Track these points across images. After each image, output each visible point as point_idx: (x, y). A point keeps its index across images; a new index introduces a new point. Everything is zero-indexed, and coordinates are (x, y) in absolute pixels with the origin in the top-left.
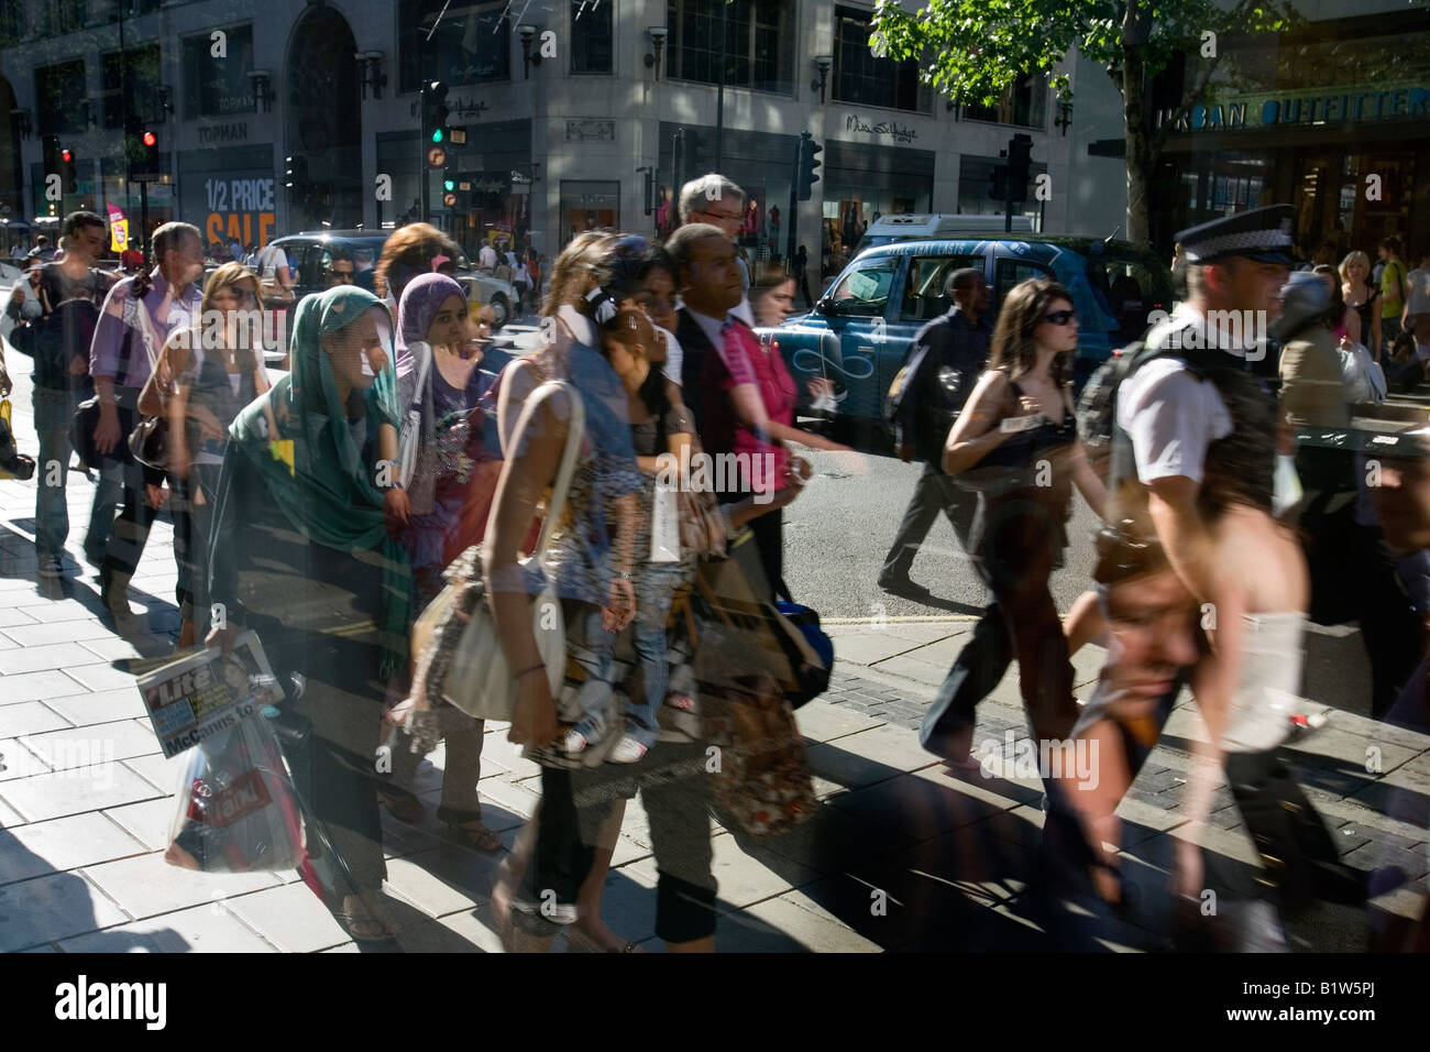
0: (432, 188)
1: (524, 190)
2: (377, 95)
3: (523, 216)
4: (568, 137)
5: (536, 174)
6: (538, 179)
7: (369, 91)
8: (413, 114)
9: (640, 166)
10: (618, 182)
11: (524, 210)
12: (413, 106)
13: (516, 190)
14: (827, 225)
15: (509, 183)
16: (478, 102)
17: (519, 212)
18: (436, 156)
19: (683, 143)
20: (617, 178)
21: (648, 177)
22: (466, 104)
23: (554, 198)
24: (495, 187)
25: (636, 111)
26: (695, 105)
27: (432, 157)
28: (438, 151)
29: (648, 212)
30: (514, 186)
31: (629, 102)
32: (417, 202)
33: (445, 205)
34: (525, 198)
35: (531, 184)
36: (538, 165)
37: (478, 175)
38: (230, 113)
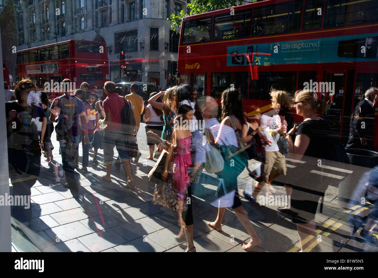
0: (121, 73)
1: (140, 74)
2: (110, 54)
3: (140, 79)
4: (149, 63)
5: (142, 70)
6: (143, 71)
7: (109, 53)
8: (117, 58)
9: (164, 69)
10: (160, 72)
12: (118, 56)
13: (139, 74)
15: (137, 72)
16: (131, 56)
17: (139, 78)
18: (122, 66)
19: (173, 65)
20: (159, 71)
21: (166, 71)
22: (128, 56)
23: (146, 75)
24: (134, 73)
25: (163, 58)
26: (174, 57)
27: (122, 67)
28: (123, 66)
29: (166, 78)
30: (138, 73)
31: (161, 56)
32: (118, 76)
33: (124, 76)
34: (141, 75)
35: (142, 72)
36: (143, 69)
37: (131, 71)
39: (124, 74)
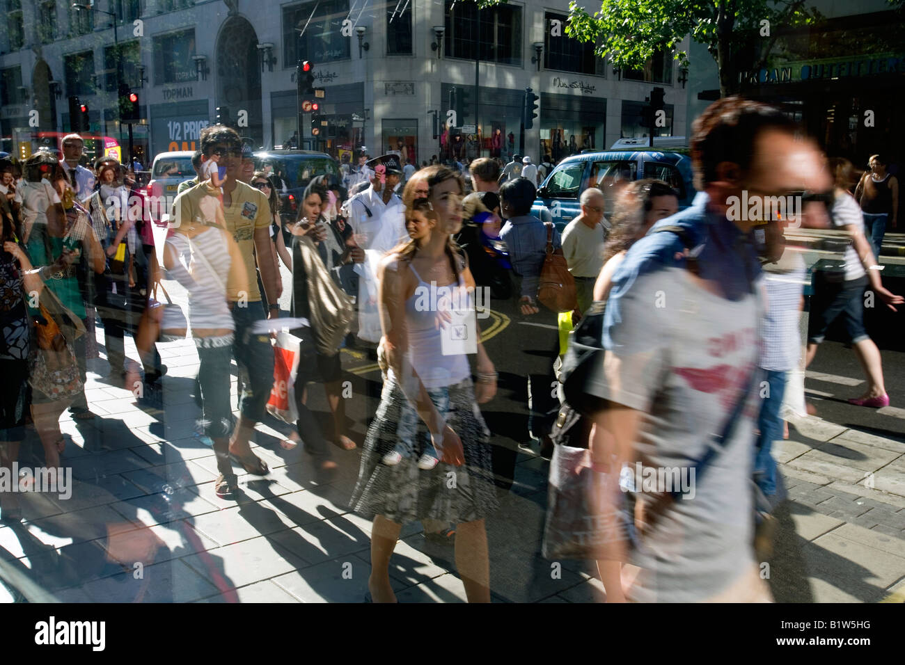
0: (304, 125)
1: (360, 125)
2: (271, 69)
3: (359, 140)
4: (386, 93)
5: (366, 115)
6: (368, 118)
7: (266, 67)
8: (292, 80)
9: (430, 109)
10: (417, 120)
11: (360, 137)
12: (293, 76)
13: (355, 125)
14: (543, 143)
15: (351, 121)
16: (331, 73)
17: (357, 139)
18: (307, 105)
19: (455, 95)
20: (416, 117)
21: (435, 117)
22: (324, 74)
23: (378, 130)
24: (342, 123)
25: (427, 77)
26: (462, 73)
27: (304, 106)
28: (308, 103)
29: (435, 137)
30: (354, 123)
31: (422, 72)
32: (296, 133)
33: (312, 134)
34: (361, 130)
35: (364, 121)
36: (368, 110)
37: (332, 117)
38: (182, 81)
39: (314, 126)
